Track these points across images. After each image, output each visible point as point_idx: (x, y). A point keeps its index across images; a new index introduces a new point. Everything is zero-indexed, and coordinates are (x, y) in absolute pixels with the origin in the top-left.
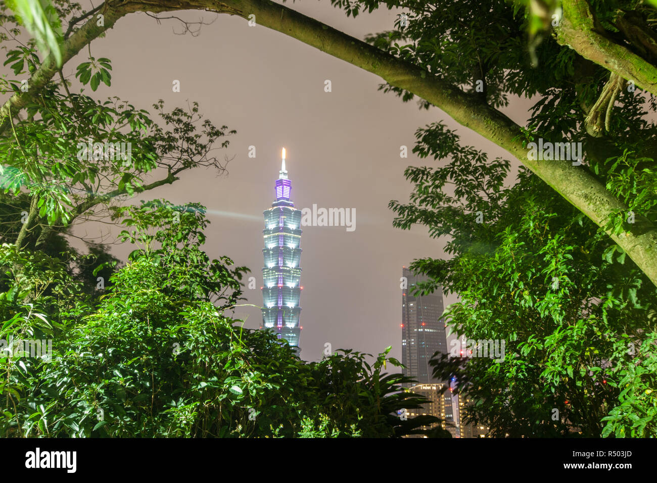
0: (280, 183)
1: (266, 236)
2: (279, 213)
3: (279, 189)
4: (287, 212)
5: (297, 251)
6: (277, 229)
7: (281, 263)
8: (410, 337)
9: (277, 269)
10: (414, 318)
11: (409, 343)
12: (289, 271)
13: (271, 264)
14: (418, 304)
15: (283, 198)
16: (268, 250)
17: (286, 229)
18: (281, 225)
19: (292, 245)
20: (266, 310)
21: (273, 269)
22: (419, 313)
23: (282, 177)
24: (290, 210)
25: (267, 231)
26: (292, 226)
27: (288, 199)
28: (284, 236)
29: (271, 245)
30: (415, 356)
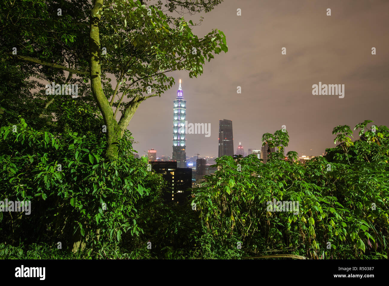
0: (179, 91)
1: (174, 109)
2: (178, 101)
3: (179, 93)
4: (181, 101)
5: (185, 114)
6: (178, 107)
7: (179, 118)
8: (221, 143)
9: (178, 120)
10: (223, 136)
11: (221, 144)
12: (182, 121)
13: (176, 118)
14: (224, 132)
15: (180, 96)
16: (175, 114)
17: (181, 107)
18: (179, 105)
19: (183, 112)
20: (174, 133)
21: (177, 120)
22: (224, 135)
23: (179, 89)
24: (182, 101)
25: (175, 108)
26: (183, 106)
27: (181, 97)
28: (180, 109)
29: (176, 112)
30: (223, 149)
